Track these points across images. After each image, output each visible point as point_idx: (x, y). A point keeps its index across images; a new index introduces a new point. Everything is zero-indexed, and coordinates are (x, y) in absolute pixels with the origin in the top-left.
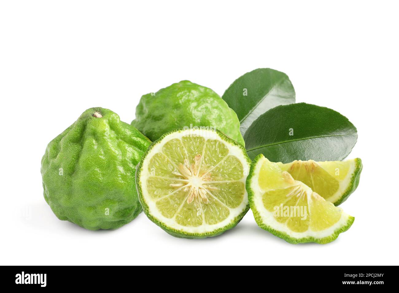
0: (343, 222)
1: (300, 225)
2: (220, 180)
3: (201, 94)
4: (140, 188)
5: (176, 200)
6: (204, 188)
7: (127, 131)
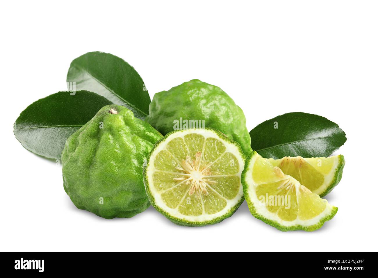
0: (328, 212)
1: (289, 215)
2: (218, 174)
3: (210, 92)
4: (147, 181)
5: (179, 192)
6: (204, 181)
7: (140, 127)
